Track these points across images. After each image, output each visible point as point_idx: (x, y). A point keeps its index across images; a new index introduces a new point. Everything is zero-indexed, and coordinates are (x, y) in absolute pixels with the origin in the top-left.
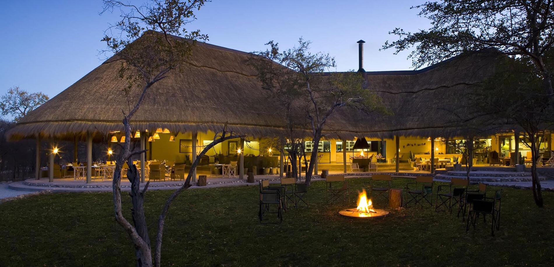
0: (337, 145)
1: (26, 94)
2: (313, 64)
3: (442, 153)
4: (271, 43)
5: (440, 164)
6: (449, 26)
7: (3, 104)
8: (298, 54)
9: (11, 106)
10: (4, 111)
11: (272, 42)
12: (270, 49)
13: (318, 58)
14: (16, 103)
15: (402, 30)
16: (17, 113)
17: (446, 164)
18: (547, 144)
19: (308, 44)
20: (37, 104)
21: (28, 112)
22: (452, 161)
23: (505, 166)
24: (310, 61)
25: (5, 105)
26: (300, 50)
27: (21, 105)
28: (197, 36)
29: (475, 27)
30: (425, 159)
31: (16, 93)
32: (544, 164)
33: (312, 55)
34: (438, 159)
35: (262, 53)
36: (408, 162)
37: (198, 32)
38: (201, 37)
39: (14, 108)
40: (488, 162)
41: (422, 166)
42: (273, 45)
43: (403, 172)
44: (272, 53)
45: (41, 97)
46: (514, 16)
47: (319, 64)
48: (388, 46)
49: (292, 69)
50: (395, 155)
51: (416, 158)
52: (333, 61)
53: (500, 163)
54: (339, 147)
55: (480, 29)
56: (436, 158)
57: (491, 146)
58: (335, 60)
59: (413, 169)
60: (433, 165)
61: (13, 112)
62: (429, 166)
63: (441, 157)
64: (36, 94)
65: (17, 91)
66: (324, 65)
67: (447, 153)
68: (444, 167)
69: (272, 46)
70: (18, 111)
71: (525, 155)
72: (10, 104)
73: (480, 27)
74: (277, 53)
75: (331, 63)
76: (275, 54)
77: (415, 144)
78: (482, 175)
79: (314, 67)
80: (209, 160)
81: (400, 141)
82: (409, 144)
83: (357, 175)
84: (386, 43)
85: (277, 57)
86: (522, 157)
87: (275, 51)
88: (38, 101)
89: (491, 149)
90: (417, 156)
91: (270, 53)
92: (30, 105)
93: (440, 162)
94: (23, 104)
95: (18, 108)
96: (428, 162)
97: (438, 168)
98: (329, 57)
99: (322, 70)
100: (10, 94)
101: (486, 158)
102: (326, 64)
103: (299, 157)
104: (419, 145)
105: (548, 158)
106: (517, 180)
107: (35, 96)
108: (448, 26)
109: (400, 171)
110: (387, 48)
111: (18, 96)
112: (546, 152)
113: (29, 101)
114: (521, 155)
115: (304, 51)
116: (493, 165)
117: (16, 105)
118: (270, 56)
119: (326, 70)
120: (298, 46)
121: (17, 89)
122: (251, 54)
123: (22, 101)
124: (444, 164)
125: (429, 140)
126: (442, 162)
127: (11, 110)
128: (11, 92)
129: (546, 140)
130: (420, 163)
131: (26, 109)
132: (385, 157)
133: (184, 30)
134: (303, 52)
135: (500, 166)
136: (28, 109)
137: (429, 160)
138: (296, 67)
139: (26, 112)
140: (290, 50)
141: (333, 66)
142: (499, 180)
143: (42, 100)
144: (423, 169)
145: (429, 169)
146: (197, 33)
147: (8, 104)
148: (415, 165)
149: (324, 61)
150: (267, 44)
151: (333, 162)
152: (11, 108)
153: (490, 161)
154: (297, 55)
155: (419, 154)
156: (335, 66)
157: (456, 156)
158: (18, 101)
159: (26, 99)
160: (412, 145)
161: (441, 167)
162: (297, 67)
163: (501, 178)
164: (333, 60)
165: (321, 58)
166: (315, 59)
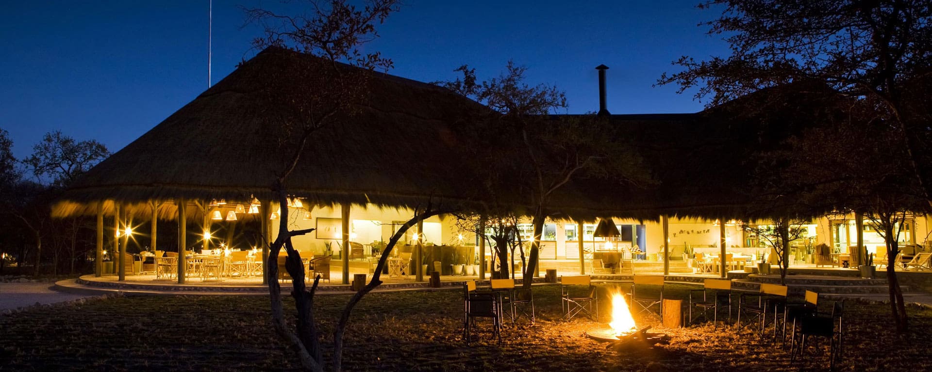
0: (566, 230)
1: (72, 143)
2: (530, 103)
3: (737, 246)
4: (463, 68)
5: (735, 263)
6: (756, 51)
7: (35, 158)
8: (507, 86)
9: (47, 161)
10: (38, 168)
11: (465, 67)
12: (462, 77)
13: (539, 93)
14: (55, 157)
15: (691, 59)
16: (58, 172)
17: (745, 263)
18: (908, 233)
19: (522, 70)
20: (88, 159)
21: (74, 171)
22: (754, 258)
23: (842, 269)
24: (525, 98)
25: (38, 160)
26: (509, 80)
27: (63, 160)
28: (375, 61)
29: (794, 52)
30: (710, 255)
31: (56, 141)
32: (905, 266)
33: (529, 88)
34: (731, 255)
35: (449, 84)
36: (683, 259)
37: (377, 55)
38: (381, 63)
39: (53, 165)
40: (813, 262)
41: (707, 267)
42: (467, 71)
43: (676, 276)
44: (466, 84)
45: (94, 147)
46: (854, 37)
47: (541, 101)
48: (665, 80)
49: (497, 109)
50: (661, 247)
51: (696, 253)
52: (563, 98)
53: (833, 263)
54: (570, 234)
55: (802, 55)
56: (729, 253)
57: (817, 236)
58: (567, 96)
59: (692, 271)
60: (724, 266)
61: (51, 171)
62: (718, 266)
63: (737, 252)
64: (88, 143)
65: (58, 138)
66: (549, 104)
67: (745, 245)
68: (742, 268)
69: (466, 73)
70: (59, 169)
71: (874, 252)
72: (47, 157)
73: (802, 53)
74: (474, 84)
75: (560, 100)
76: (469, 87)
77: (692, 231)
78: (806, 282)
79: (532, 107)
80: (363, 250)
81: (670, 226)
82: (683, 230)
83: (601, 278)
84: (664, 77)
85: (473, 91)
86: (869, 253)
87: (470, 82)
88: (90, 154)
89: (817, 241)
90: (697, 250)
91: (463, 85)
92: (78, 160)
93: (735, 259)
94: (67, 158)
95: (59, 164)
96: (715, 259)
97: (732, 270)
98: (556, 91)
99: (546, 112)
100: (47, 143)
101: (810, 256)
102: (552, 102)
103: (511, 248)
104: (698, 233)
105: (912, 256)
106: (862, 290)
107: (85, 147)
108: (754, 52)
109: (671, 274)
110: (664, 83)
111: (60, 146)
112: (907, 246)
113: (77, 154)
114: (867, 251)
115: (516, 81)
116: (821, 266)
117: (57, 159)
118: (462, 88)
119: (552, 111)
120: (507, 74)
121: (58, 134)
122: (431, 85)
123: (65, 154)
124: (741, 263)
125: (716, 225)
126: (738, 260)
127: (48, 168)
128: (49, 140)
129: (908, 228)
130: (703, 260)
131: (71, 166)
132: (645, 251)
133: (356, 52)
134: (515, 83)
135: (833, 267)
136: (74, 166)
137: (718, 257)
138: (503, 106)
139: (71, 171)
140: (494, 80)
141: (563, 105)
142: (834, 289)
143: (96, 152)
144: (709, 271)
145: (718, 271)
146: (375, 56)
147: (43, 158)
148: (694, 265)
149: (548, 98)
150: (458, 70)
151: (561, 258)
152: (48, 165)
153: (817, 260)
154: (506, 88)
155: (699, 246)
156: (566, 105)
157: (761, 250)
158: (59, 152)
159: (72, 150)
160: (688, 233)
161: (736, 268)
162: (506, 107)
163: (836, 286)
164: (562, 96)
165: (544, 93)
166: (534, 95)
